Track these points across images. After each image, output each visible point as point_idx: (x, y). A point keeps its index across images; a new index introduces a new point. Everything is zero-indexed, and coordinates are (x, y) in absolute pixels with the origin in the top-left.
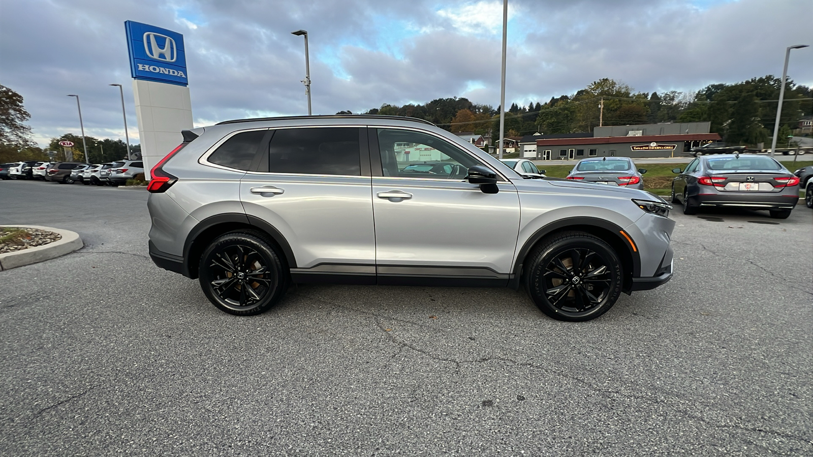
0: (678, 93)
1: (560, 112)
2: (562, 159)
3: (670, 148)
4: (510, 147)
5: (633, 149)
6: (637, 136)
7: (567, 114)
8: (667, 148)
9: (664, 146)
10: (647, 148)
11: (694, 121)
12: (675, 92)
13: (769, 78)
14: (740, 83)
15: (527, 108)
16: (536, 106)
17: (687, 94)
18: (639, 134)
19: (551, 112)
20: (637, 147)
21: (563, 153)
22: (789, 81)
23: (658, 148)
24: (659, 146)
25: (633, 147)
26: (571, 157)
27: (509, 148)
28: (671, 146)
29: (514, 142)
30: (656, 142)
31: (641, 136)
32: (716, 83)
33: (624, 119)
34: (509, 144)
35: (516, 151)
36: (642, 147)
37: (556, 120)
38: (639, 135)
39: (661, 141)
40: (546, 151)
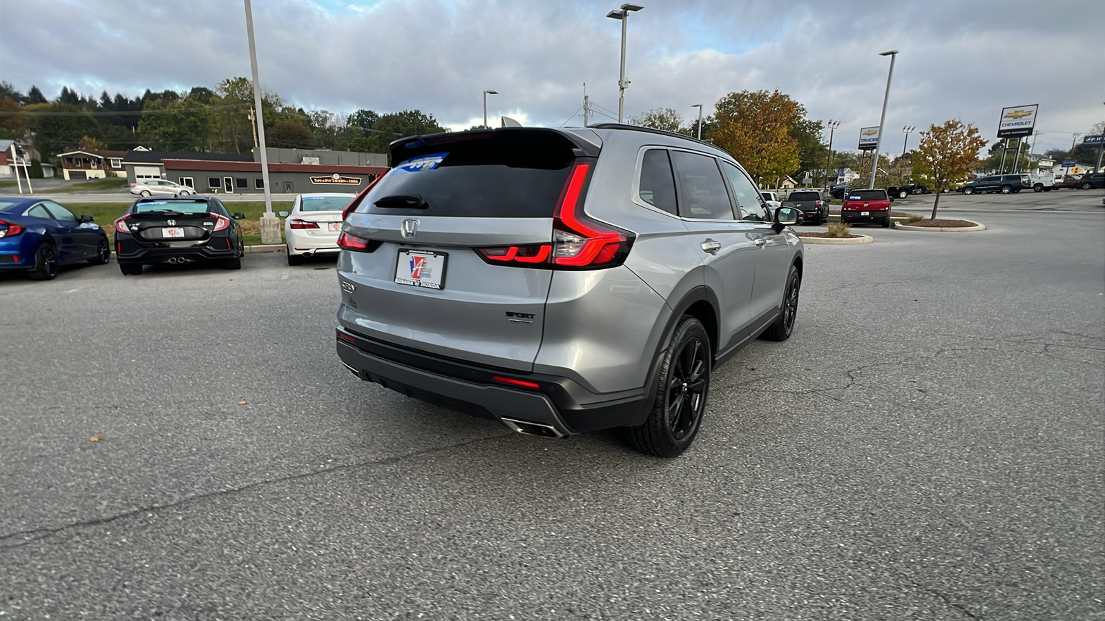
0: (330, 114)
1: (182, 118)
2: (214, 192)
3: (354, 181)
4: (92, 167)
5: (314, 181)
6: (313, 164)
7: (195, 122)
8: (352, 181)
9: (348, 179)
10: (330, 181)
11: (364, 151)
12: (327, 112)
13: (417, 112)
14: (394, 114)
15: (99, 101)
16: (116, 100)
17: (340, 117)
18: (316, 162)
19: (164, 115)
20: (318, 179)
21: (215, 183)
22: (433, 119)
23: (342, 181)
24: (343, 179)
25: (313, 179)
26: (229, 189)
27: (90, 168)
28: (356, 180)
29: (99, 160)
30: (339, 174)
31: (318, 164)
32: (366, 110)
33: (286, 140)
34: (89, 162)
35: (108, 174)
36: (324, 179)
37: (176, 130)
38: (316, 164)
39: (344, 172)
40: (184, 178)
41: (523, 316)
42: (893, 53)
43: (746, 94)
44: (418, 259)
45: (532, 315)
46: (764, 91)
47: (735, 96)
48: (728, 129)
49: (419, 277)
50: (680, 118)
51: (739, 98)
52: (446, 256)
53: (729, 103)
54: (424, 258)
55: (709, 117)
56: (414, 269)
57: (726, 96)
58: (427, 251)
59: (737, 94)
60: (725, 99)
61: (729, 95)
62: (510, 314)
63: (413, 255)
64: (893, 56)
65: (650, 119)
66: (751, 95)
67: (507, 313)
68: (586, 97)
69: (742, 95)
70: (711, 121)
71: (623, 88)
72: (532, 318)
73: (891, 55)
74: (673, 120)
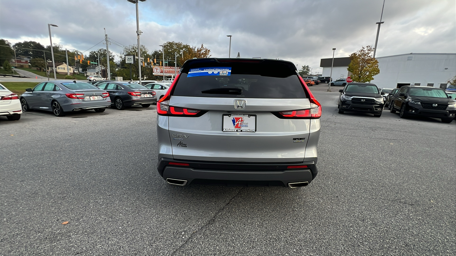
41: (301, 139)
42: (230, 36)
43: (174, 43)
44: (238, 119)
45: (304, 138)
46: (180, 43)
47: (169, 43)
48: (186, 57)
49: (240, 127)
50: (147, 50)
51: (172, 44)
52: (256, 116)
53: (167, 45)
54: (242, 118)
55: (160, 51)
56: (236, 124)
57: (166, 43)
58: (239, 115)
59: (171, 43)
60: (166, 44)
61: (167, 42)
62: (295, 139)
63: (232, 117)
64: (231, 37)
65: (134, 49)
66: (176, 43)
67: (294, 139)
68: (106, 35)
69: (172, 43)
70: (161, 52)
71: (139, 35)
72: (304, 139)
73: (230, 37)
74: (144, 50)
